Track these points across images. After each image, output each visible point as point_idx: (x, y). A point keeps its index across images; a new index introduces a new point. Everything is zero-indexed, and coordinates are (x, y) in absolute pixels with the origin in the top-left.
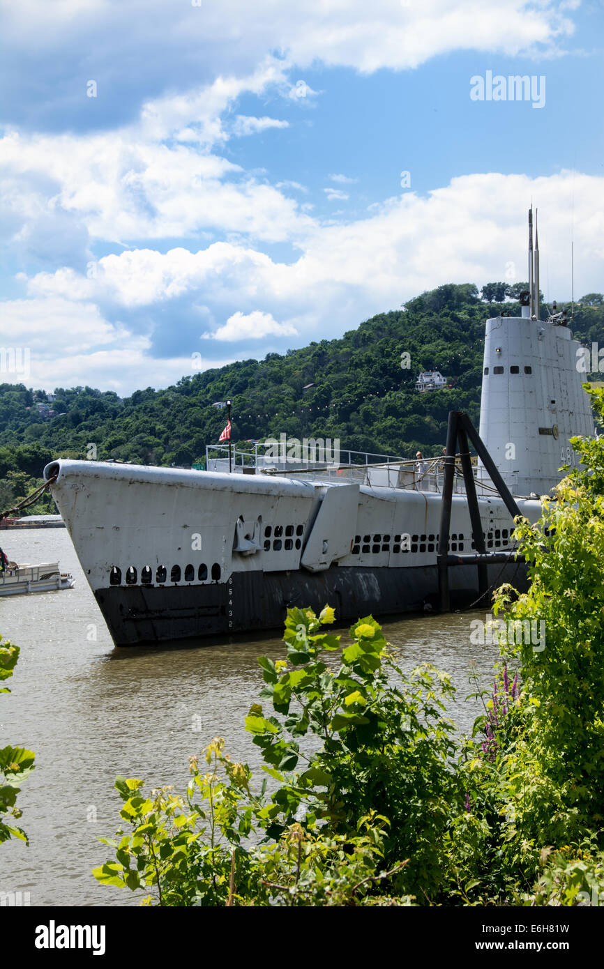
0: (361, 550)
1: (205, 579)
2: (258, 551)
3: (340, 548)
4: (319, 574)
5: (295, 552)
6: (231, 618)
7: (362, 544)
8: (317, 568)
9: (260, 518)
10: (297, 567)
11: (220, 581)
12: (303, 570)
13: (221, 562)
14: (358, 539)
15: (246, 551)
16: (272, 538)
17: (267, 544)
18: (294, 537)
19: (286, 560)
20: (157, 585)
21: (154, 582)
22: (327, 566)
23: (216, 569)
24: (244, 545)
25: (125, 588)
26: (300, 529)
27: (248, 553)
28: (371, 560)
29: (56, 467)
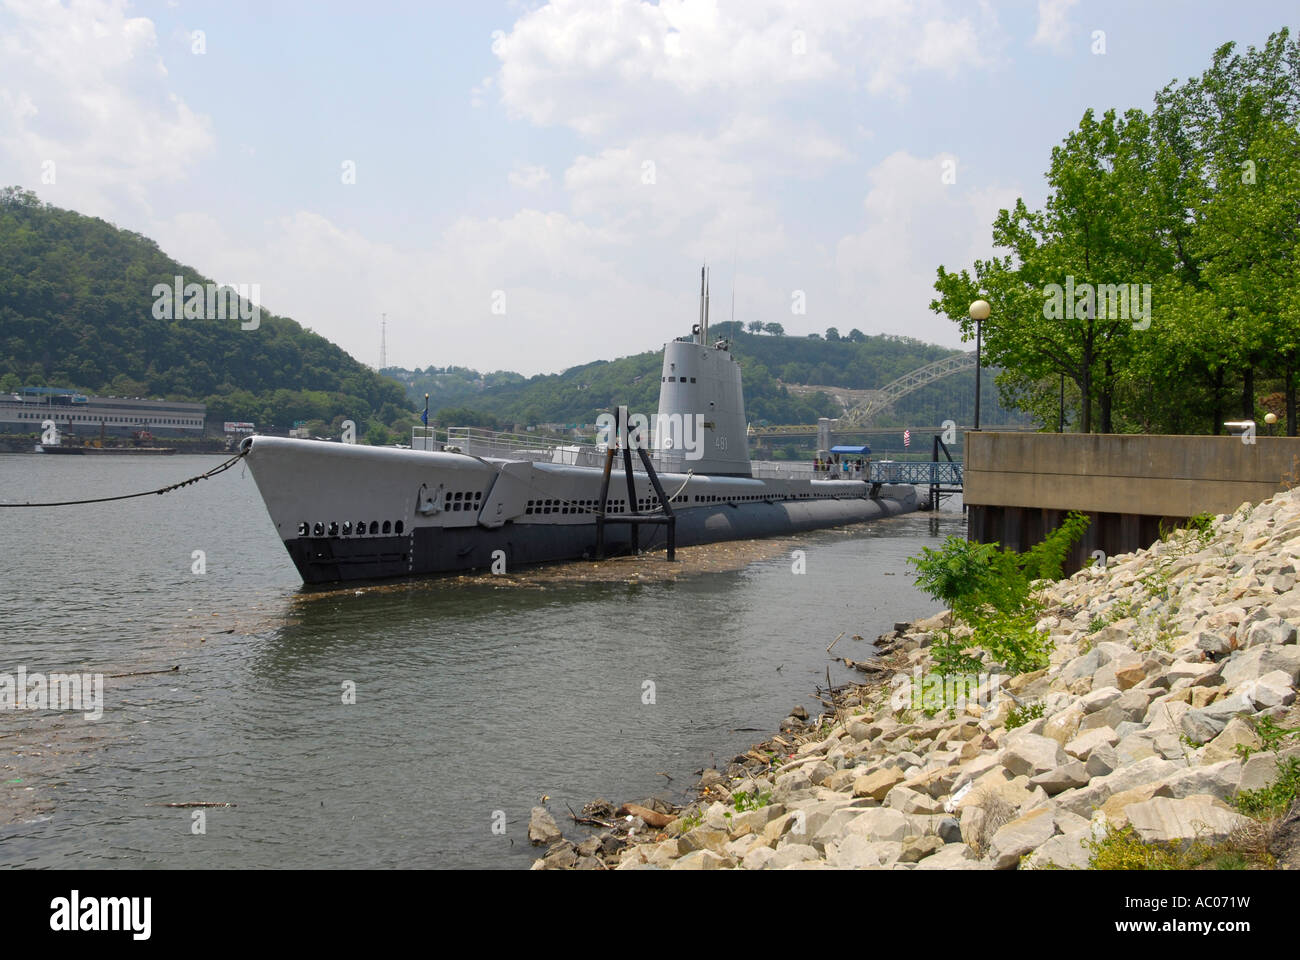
0: (533, 511)
1: (389, 532)
2: (438, 512)
3: (515, 510)
4: (495, 529)
5: (473, 513)
6: (412, 563)
7: (534, 507)
8: (492, 525)
9: (442, 486)
10: (475, 524)
11: (402, 535)
12: (481, 527)
13: (405, 519)
14: (531, 503)
15: (428, 511)
16: (453, 502)
17: (447, 507)
18: (473, 501)
19: (465, 519)
20: (342, 537)
21: (340, 534)
22: (501, 523)
23: (399, 526)
24: (426, 507)
25: (313, 539)
26: (478, 496)
28: (542, 519)
29: (250, 441)
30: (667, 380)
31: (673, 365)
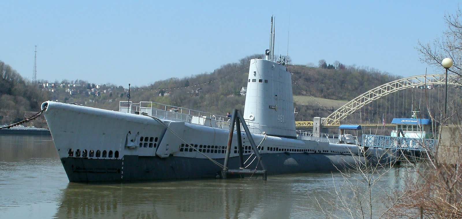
0: (184, 150)
1: (112, 157)
2: (136, 147)
3: (174, 149)
4: (164, 159)
5: (153, 149)
6: (122, 175)
7: (185, 147)
8: (163, 156)
9: (138, 133)
10: (154, 155)
11: (118, 158)
12: (157, 157)
13: (120, 150)
14: (183, 145)
15: (131, 147)
16: (143, 142)
17: (141, 144)
18: (154, 142)
19: (149, 152)
20: (89, 158)
21: (88, 156)
22: (168, 156)
23: (117, 154)
24: (130, 144)
25: (75, 158)
26: (156, 140)
27: (132, 147)
28: (188, 154)
29: (46, 104)
30: (251, 81)
31: (255, 72)
